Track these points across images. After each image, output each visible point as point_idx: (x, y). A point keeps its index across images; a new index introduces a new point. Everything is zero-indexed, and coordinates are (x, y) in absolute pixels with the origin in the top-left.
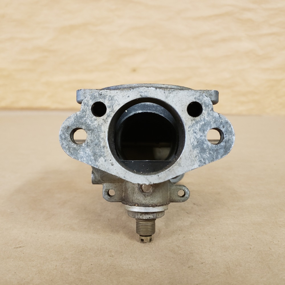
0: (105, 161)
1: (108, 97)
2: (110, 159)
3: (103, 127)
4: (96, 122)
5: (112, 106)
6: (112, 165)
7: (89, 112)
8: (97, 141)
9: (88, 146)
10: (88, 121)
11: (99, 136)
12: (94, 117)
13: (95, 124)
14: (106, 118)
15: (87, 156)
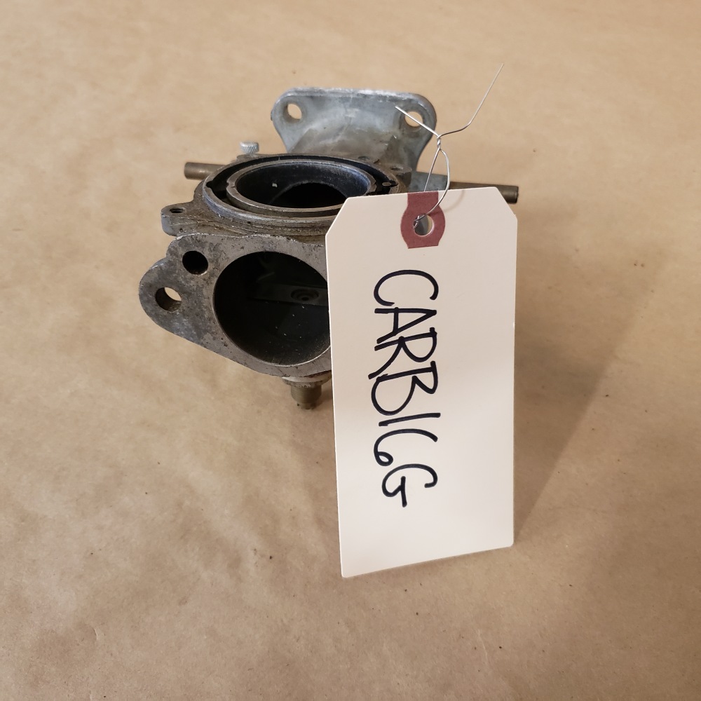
0: (214, 339)
1: (208, 244)
2: (222, 337)
3: (204, 291)
4: (193, 283)
5: (216, 261)
6: (225, 345)
7: (180, 266)
8: (197, 310)
9: (184, 314)
10: (180, 279)
11: (201, 303)
12: (190, 275)
13: (191, 285)
14: (209, 278)
15: (186, 329)
